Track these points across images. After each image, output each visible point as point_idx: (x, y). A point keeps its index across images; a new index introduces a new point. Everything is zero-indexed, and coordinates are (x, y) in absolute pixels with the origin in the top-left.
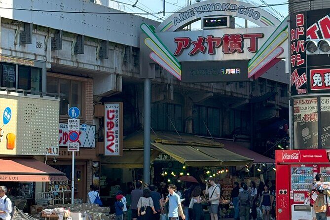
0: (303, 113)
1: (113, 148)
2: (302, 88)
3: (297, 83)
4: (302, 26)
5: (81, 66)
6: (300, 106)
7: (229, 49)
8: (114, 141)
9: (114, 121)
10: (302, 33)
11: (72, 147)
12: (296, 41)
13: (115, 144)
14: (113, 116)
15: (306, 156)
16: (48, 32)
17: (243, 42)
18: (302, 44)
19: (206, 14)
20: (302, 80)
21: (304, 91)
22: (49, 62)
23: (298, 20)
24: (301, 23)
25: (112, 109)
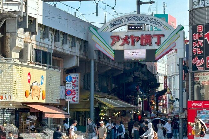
0: (201, 81)
1: (75, 99)
2: (201, 66)
3: (198, 64)
4: (201, 32)
5: (65, 51)
6: (199, 77)
7: (144, 43)
8: (76, 95)
9: (75, 83)
10: (201, 36)
11: (68, 99)
12: (197, 40)
13: (76, 97)
14: (75, 81)
15: (206, 104)
16: (53, 31)
17: (152, 39)
18: (202, 42)
19: (129, 22)
20: (201, 62)
21: (202, 68)
22: (53, 49)
23: (199, 29)
24: (201, 30)
25: (74, 77)
